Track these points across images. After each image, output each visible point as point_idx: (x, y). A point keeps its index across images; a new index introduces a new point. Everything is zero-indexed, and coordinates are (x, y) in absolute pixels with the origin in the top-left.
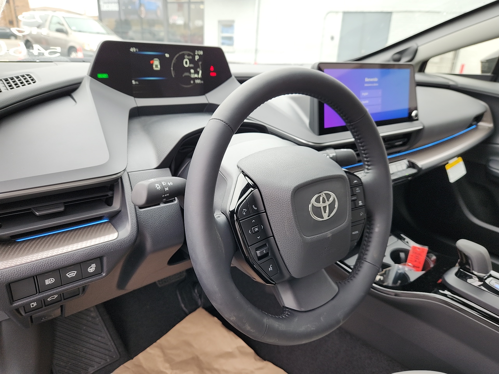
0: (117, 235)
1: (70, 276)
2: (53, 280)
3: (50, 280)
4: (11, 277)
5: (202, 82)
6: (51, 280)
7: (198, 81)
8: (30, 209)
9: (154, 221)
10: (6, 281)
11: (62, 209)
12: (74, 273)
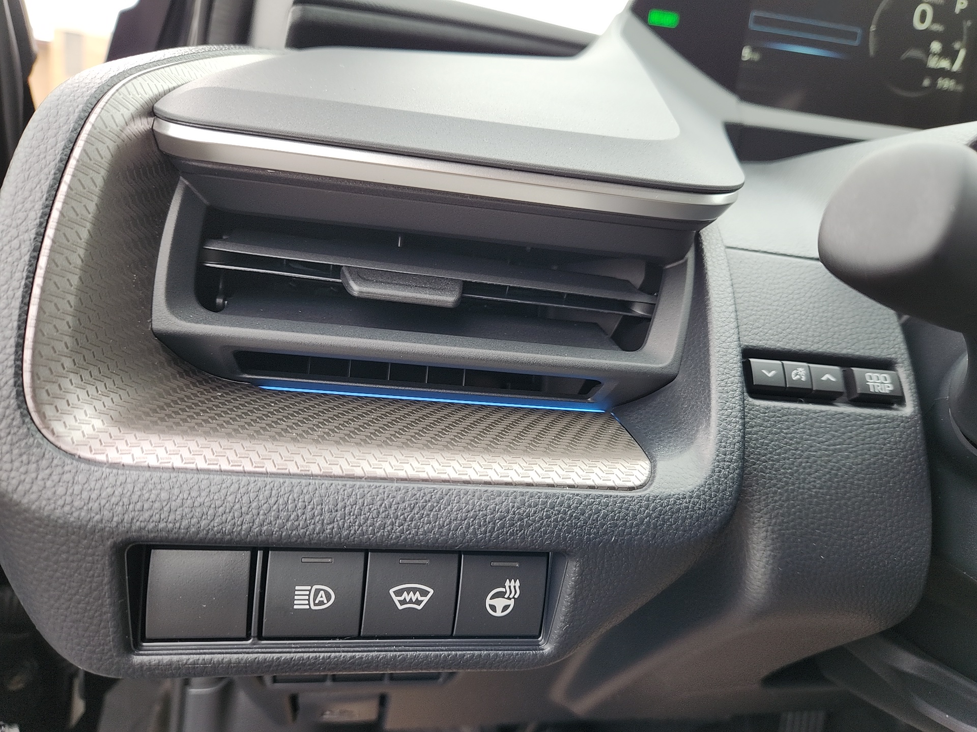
0: (646, 472)
1: (403, 602)
2: (328, 597)
3: (317, 592)
4: (146, 515)
5: (960, 88)
6: (322, 593)
7: (946, 84)
8: (336, 271)
9: (804, 468)
10: (121, 529)
11: (448, 298)
12: (424, 593)
